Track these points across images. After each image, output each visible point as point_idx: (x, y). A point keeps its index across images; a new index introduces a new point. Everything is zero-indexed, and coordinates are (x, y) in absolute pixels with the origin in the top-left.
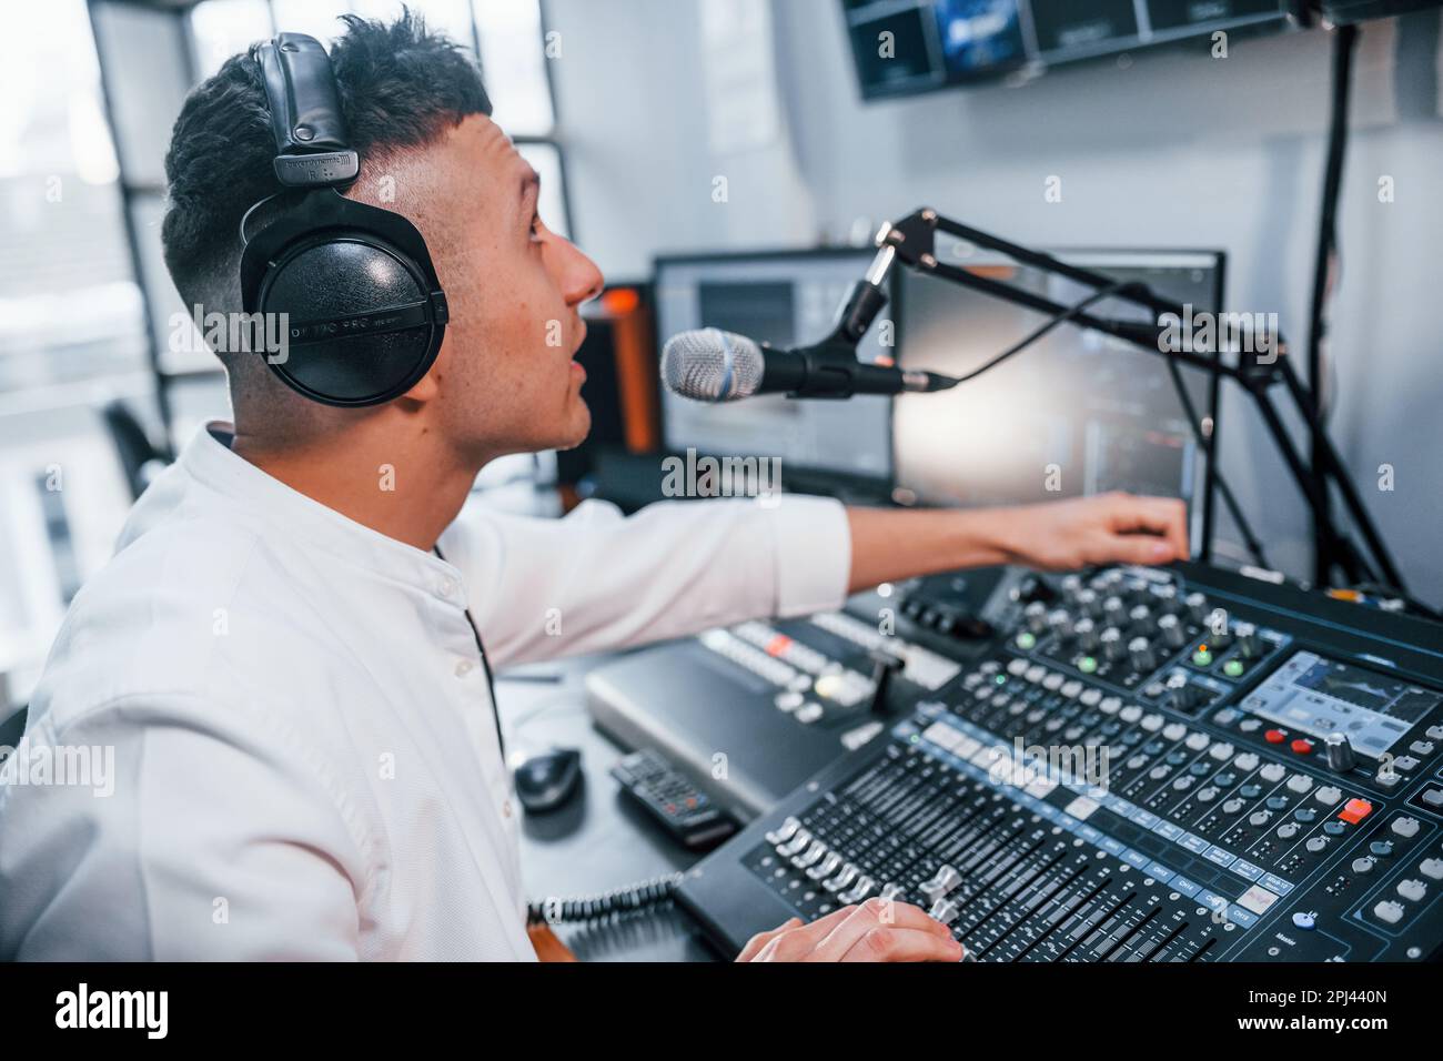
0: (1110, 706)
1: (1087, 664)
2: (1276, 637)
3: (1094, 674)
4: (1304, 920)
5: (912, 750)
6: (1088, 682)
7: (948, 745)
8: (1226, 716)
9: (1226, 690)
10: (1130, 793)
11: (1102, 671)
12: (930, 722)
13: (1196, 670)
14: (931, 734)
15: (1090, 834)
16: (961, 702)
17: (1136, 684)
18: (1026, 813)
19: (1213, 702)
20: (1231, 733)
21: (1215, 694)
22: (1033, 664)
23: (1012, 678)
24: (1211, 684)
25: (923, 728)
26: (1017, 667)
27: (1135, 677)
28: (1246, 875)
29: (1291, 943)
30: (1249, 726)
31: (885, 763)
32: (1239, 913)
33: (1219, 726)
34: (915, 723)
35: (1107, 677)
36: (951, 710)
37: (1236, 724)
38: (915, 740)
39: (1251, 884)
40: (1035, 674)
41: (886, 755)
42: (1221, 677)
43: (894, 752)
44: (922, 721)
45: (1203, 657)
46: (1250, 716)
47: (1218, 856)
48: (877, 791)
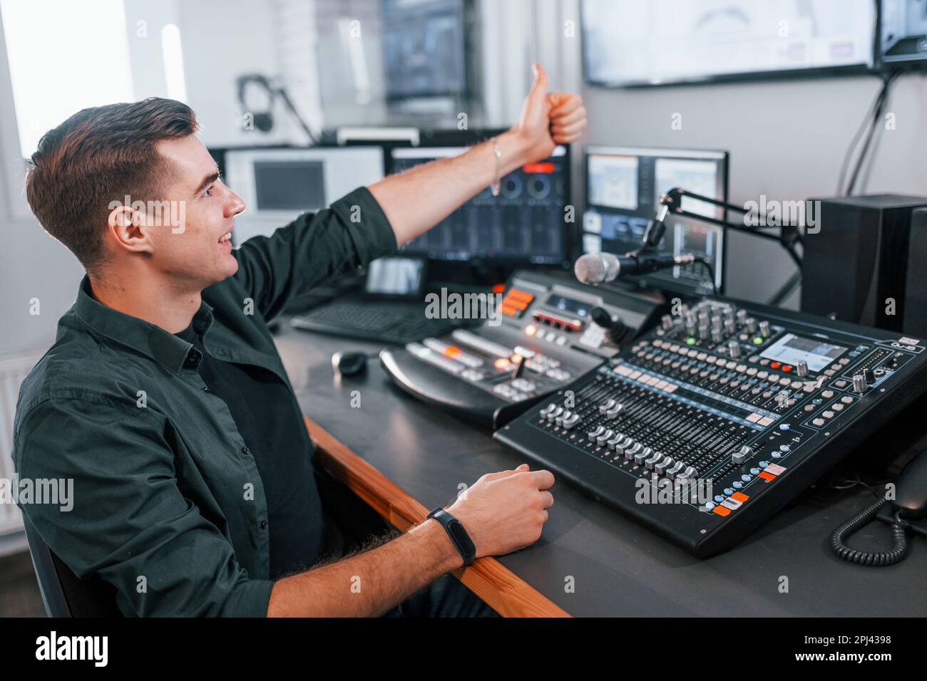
0: (702, 357)
1: (691, 341)
2: (778, 329)
3: (694, 345)
4: (784, 427)
5: (608, 377)
6: (691, 348)
7: (626, 374)
8: (753, 359)
9: (754, 349)
10: (701, 385)
11: (698, 344)
12: (616, 366)
13: (741, 342)
14: (617, 370)
15: (674, 396)
16: (631, 357)
17: (713, 348)
18: (665, 398)
19: (749, 354)
20: (757, 365)
21: (749, 350)
22: (664, 341)
23: (655, 347)
24: (748, 347)
25: (612, 369)
26: (657, 343)
27: (713, 346)
28: (750, 410)
29: (779, 434)
30: (763, 362)
31: (595, 382)
32: (746, 422)
33: (750, 363)
34: (609, 367)
35: (701, 346)
36: (626, 360)
37: (759, 362)
38: (609, 373)
39: (752, 413)
40: (666, 346)
41: (595, 379)
42: (752, 344)
43: (599, 378)
44: (612, 366)
45: (744, 337)
46: (764, 358)
47: (739, 404)
48: (592, 393)
